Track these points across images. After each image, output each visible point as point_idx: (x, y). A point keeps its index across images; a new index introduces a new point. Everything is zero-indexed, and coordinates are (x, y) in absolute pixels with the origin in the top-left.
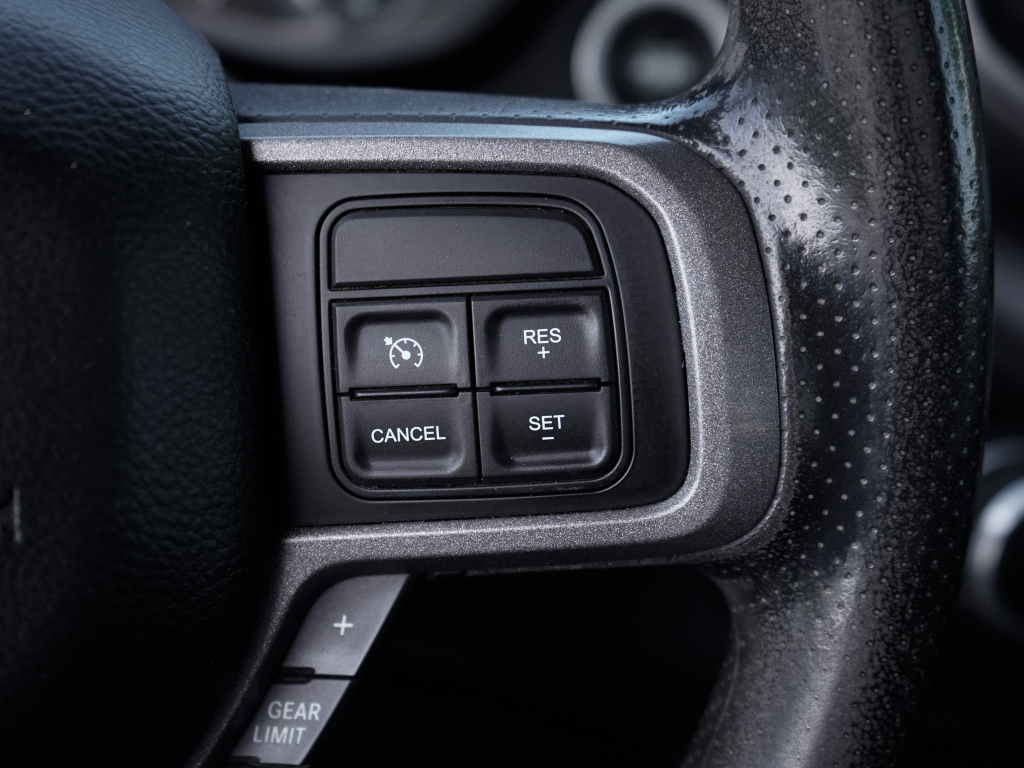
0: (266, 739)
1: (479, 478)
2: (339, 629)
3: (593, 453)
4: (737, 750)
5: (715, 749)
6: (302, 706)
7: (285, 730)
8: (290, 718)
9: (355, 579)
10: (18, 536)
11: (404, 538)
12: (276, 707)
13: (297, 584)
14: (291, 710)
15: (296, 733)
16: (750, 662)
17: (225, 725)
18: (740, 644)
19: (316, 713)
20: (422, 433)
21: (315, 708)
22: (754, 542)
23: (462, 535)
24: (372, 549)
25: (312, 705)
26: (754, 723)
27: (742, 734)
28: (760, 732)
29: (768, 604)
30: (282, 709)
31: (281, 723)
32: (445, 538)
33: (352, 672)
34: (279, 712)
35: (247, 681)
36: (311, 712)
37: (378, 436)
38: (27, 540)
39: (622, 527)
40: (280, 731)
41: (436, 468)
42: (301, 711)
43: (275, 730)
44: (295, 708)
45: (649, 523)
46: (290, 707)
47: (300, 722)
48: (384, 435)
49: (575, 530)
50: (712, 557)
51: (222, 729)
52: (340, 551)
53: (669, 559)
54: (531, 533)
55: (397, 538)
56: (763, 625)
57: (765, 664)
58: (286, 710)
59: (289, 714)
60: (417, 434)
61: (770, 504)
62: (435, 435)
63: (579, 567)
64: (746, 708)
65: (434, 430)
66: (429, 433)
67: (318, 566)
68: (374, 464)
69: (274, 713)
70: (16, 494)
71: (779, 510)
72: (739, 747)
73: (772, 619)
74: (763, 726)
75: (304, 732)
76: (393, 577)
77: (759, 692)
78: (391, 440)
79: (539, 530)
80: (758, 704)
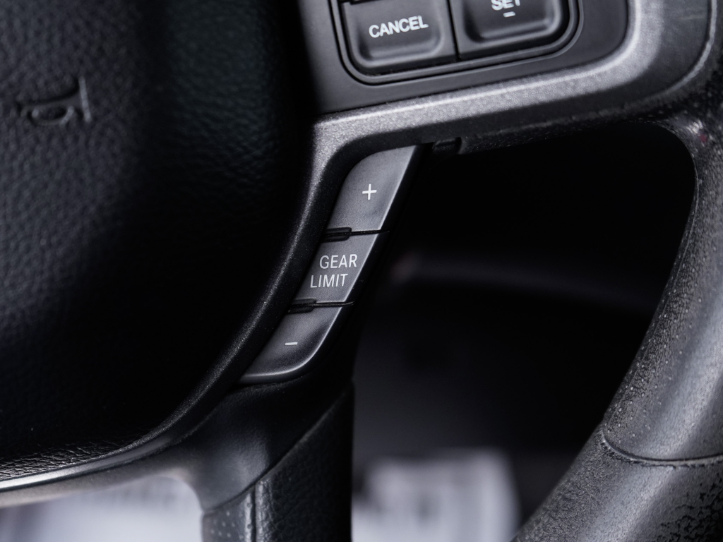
0: (320, 286)
1: (458, 57)
2: (367, 194)
3: (546, 21)
4: (697, 268)
5: (682, 271)
6: (344, 257)
7: (333, 276)
8: (336, 267)
9: (375, 155)
10: (88, 116)
11: (403, 113)
12: (325, 260)
13: (327, 160)
14: (336, 261)
15: (341, 277)
16: (706, 195)
17: (282, 272)
18: (699, 182)
19: (354, 261)
20: (408, 24)
21: (353, 258)
22: (693, 82)
23: (447, 105)
24: (380, 124)
25: (351, 256)
26: (710, 242)
27: (701, 254)
28: (715, 249)
29: (715, 140)
30: (330, 261)
31: (329, 272)
32: (435, 108)
33: (379, 228)
34: (327, 263)
35: (296, 237)
36: (351, 261)
37: (375, 31)
38: (95, 118)
39: (576, 81)
40: (329, 278)
41: (423, 51)
42: (343, 262)
43: (326, 277)
44: (339, 259)
45: (599, 75)
46: (335, 259)
47: (343, 269)
48: (379, 30)
49: (537, 89)
50: (658, 101)
51: (280, 275)
52: (356, 129)
53: (622, 107)
54: (502, 95)
55: (398, 113)
56: (713, 159)
57: (717, 193)
58: (332, 261)
59: (334, 264)
60: (405, 25)
61: (703, 47)
62: (418, 25)
63: (549, 123)
64: (704, 232)
65: (417, 20)
66: (415, 23)
67: (342, 142)
68: (374, 53)
69: (325, 265)
70: (82, 83)
71: (712, 52)
72: (699, 265)
73: (719, 153)
74: (717, 244)
75: (346, 276)
76: (403, 150)
77: (713, 217)
78: (385, 33)
79: (508, 93)
80: (712, 227)
